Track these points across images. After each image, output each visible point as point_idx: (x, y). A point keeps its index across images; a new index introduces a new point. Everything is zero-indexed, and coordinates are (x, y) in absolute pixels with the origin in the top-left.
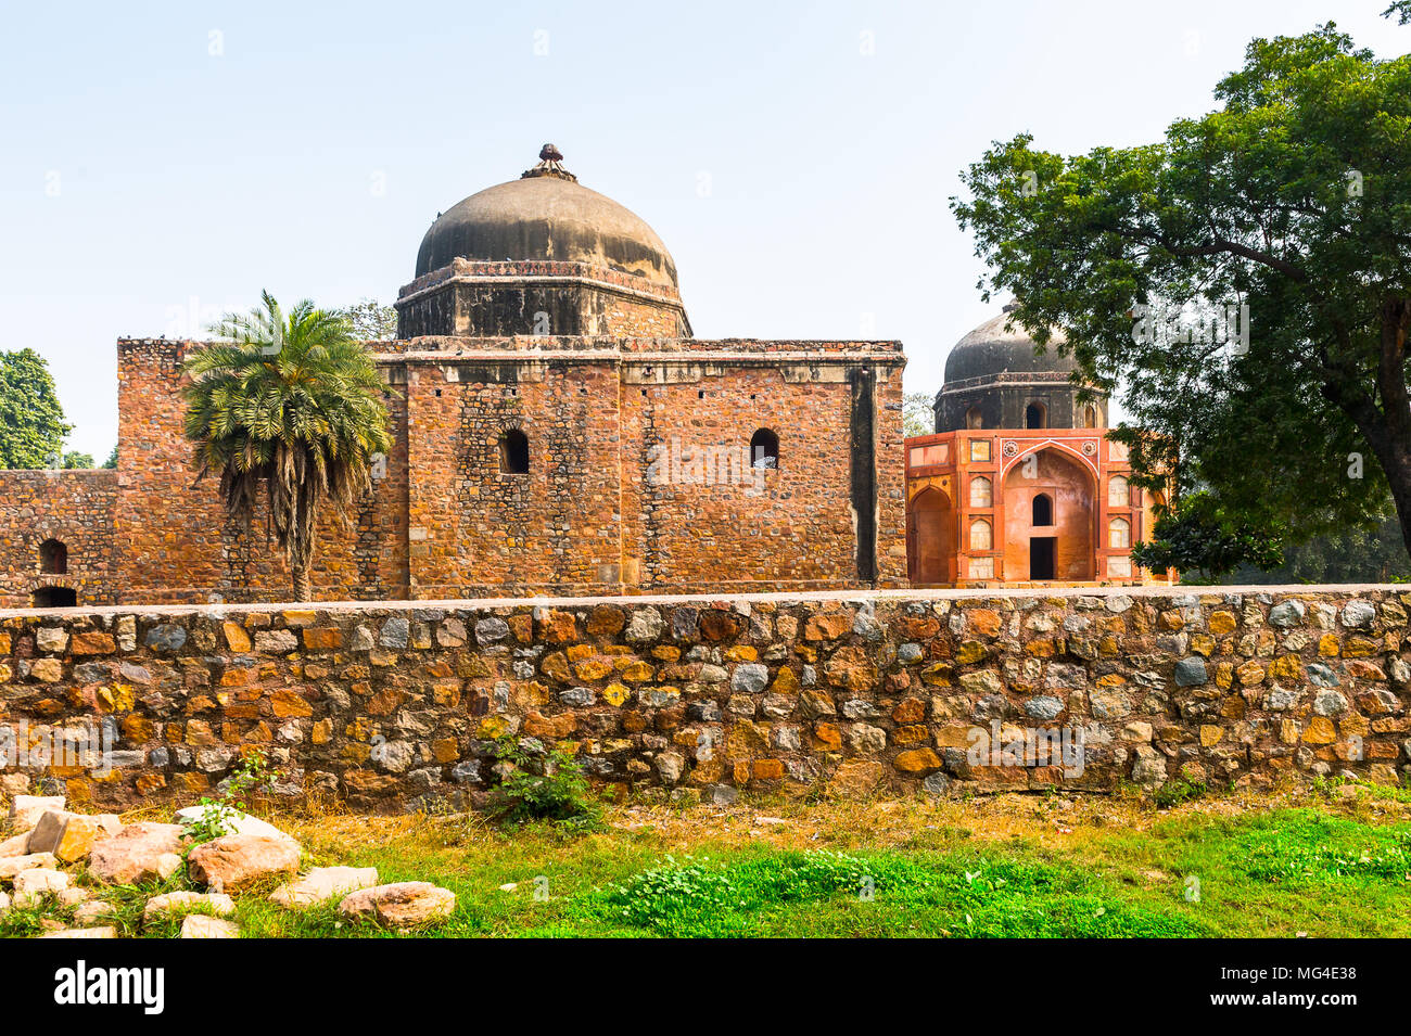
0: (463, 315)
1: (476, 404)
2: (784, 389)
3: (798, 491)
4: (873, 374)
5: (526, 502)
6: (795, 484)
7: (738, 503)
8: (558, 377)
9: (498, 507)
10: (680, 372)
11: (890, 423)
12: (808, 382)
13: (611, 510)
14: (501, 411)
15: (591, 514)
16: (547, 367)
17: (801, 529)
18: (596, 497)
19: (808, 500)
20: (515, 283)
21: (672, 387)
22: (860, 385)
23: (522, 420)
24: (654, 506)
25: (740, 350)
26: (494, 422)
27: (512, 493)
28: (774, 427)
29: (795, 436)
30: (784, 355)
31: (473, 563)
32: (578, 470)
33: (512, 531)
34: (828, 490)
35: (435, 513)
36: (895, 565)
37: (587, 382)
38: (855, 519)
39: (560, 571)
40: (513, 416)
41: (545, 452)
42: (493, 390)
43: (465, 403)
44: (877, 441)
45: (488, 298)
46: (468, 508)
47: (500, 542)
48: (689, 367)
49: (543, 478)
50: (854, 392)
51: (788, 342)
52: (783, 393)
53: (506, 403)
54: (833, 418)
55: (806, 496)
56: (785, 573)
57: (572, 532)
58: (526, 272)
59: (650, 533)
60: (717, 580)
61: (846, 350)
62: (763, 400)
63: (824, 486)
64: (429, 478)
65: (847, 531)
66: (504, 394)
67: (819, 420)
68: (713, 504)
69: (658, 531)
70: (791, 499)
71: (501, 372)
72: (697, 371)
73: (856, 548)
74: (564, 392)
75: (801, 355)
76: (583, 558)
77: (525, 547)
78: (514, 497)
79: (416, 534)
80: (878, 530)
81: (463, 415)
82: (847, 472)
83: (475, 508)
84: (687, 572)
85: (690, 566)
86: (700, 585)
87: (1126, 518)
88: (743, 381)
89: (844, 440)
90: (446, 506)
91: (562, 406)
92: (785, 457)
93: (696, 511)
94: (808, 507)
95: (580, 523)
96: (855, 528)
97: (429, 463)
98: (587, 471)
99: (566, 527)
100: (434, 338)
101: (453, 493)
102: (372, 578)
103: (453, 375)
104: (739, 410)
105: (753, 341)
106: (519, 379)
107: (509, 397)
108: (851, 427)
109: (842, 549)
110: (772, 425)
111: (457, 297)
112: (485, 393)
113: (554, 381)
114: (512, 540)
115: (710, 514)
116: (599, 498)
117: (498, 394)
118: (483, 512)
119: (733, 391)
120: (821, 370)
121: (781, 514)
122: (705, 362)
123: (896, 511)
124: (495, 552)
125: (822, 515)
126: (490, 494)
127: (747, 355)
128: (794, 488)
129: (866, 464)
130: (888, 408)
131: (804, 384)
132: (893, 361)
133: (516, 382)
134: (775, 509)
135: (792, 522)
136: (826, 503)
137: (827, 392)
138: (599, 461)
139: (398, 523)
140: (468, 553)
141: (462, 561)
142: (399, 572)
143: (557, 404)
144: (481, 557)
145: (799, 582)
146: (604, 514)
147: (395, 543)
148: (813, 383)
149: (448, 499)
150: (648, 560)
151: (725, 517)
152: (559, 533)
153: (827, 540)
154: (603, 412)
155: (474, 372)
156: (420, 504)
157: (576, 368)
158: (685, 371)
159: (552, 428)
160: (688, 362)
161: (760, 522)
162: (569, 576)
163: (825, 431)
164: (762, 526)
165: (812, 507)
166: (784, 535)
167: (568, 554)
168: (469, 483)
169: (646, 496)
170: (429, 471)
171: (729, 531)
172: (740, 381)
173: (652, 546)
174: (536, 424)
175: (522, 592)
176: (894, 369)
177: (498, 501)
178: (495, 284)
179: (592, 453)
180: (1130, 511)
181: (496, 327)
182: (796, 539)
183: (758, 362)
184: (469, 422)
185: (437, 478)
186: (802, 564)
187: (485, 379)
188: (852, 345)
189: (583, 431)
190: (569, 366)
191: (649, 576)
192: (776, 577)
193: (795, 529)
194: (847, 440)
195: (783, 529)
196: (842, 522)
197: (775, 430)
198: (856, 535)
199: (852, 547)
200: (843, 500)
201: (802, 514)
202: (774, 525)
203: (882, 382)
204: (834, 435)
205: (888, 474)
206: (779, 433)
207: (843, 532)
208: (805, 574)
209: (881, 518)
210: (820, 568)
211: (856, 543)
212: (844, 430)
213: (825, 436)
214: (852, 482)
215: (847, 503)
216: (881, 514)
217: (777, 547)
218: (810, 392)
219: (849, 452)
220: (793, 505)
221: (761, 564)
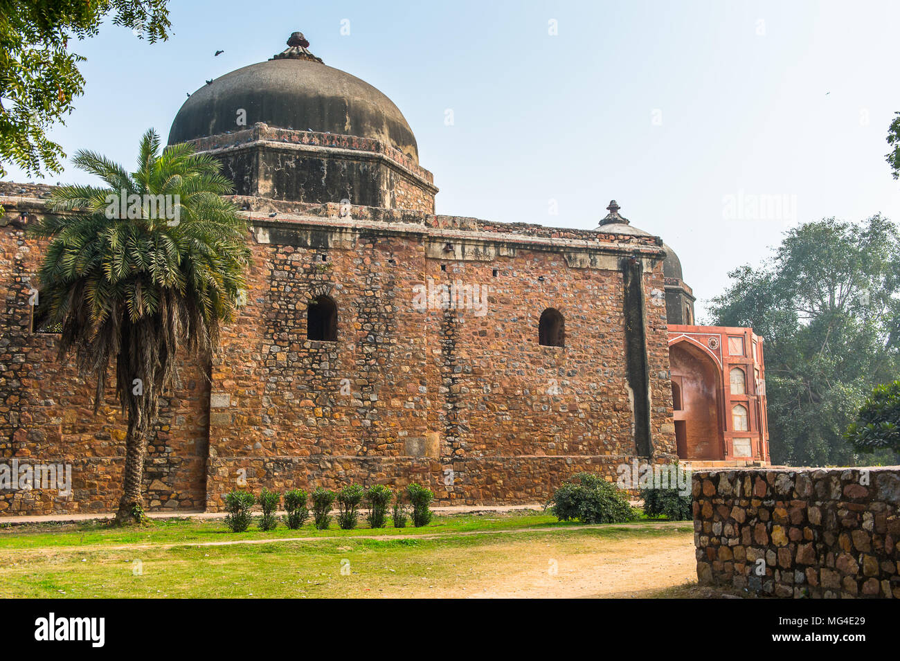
0: (266, 179)
1: (287, 268)
2: (567, 273)
3: (582, 369)
4: (641, 266)
5: (334, 370)
6: (579, 362)
7: (530, 378)
8: (368, 246)
9: (306, 374)
10: (477, 250)
11: (654, 311)
12: (588, 267)
13: (418, 381)
14: (311, 276)
15: (399, 385)
16: (358, 236)
17: (586, 406)
18: (403, 368)
19: (591, 378)
20: (319, 153)
21: (469, 265)
22: (630, 274)
23: (332, 287)
24: (453, 379)
25: (529, 234)
26: (303, 287)
27: (320, 361)
28: (560, 307)
29: (578, 317)
30: (567, 242)
31: (278, 434)
32: (386, 340)
33: (320, 401)
34: (607, 369)
35: (240, 378)
36: (666, 442)
37: (396, 253)
38: (631, 397)
39: (367, 444)
40: (323, 282)
41: (354, 320)
42: (303, 255)
43: (275, 265)
44: (646, 325)
45: (292, 164)
46: (274, 375)
47: (307, 412)
48: (485, 247)
49: (352, 347)
50: (625, 280)
51: (565, 231)
52: (565, 276)
53: (316, 268)
54: (609, 302)
55: (589, 374)
57: (380, 404)
58: (328, 143)
59: (450, 406)
60: (512, 455)
61: (617, 241)
63: (604, 365)
64: (234, 341)
65: (625, 409)
66: (314, 259)
67: (598, 303)
68: (507, 379)
69: (457, 405)
70: (577, 377)
71: (312, 237)
72: (492, 251)
73: (633, 426)
74: (373, 261)
75: (580, 243)
76: (390, 431)
77: (332, 417)
78: (323, 365)
79: (218, 400)
80: (651, 408)
81: (272, 278)
82: (623, 353)
83: (281, 374)
84: (484, 447)
85: (488, 441)
86: (498, 460)
87: (744, 404)
88: (532, 263)
89: (619, 324)
90: (252, 372)
91: (371, 275)
92: (570, 336)
93: (492, 386)
94: (592, 385)
95: (388, 394)
96: (632, 406)
97: (235, 325)
98: (395, 341)
99: (374, 398)
100: (245, 198)
101: (259, 358)
102: (161, 448)
103: (263, 237)
104: (529, 290)
105: (539, 227)
106: (331, 245)
107: (319, 262)
108: (624, 311)
109: (622, 426)
110: (558, 305)
111: (261, 161)
112: (296, 257)
113: (364, 250)
114: (319, 410)
115: (505, 389)
116: (407, 369)
117: (308, 259)
118: (290, 379)
119: (523, 272)
120: (597, 257)
121: (568, 392)
122: (499, 243)
123: (665, 391)
124: (301, 423)
125: (603, 393)
126: (298, 361)
127: (535, 239)
128: (579, 367)
129: (638, 345)
130: (654, 296)
131: (584, 269)
132: (657, 255)
133: (327, 248)
134: (563, 386)
135: (577, 399)
136: (606, 382)
137: (603, 278)
138: (407, 332)
139: (194, 388)
140: (273, 423)
141: (267, 431)
142: (192, 442)
143: (366, 273)
144: (287, 428)
145: (587, 457)
146: (411, 386)
147: (189, 409)
148: (592, 270)
149: (255, 365)
150: (448, 433)
151: (519, 392)
152: (367, 403)
153: (609, 417)
154: (411, 284)
155: (285, 235)
156: (224, 368)
157: (385, 239)
158: (481, 249)
159: (361, 296)
160: (485, 242)
161: (550, 397)
162: (376, 449)
163: (602, 314)
164: (552, 401)
165: (595, 385)
166: (571, 411)
167: (376, 426)
168: (275, 349)
169: (446, 369)
170: (235, 335)
171: (522, 406)
172: (528, 263)
173: (451, 418)
174: (346, 291)
175: (329, 465)
176: (657, 262)
177: (305, 369)
178: (300, 152)
179: (400, 323)
180: (747, 399)
181: (298, 194)
182: (582, 415)
183: (546, 246)
184: (279, 285)
185: (242, 342)
186: (589, 440)
187: (296, 243)
188: (621, 237)
189: (392, 302)
190: (378, 236)
191: (448, 451)
192: (565, 452)
193: (581, 406)
194: (622, 323)
195: (570, 405)
196: (620, 400)
197: (560, 311)
198: (633, 413)
199: (630, 424)
200: (621, 379)
201: (586, 392)
202: (562, 402)
203: (647, 273)
204: (610, 318)
205: (656, 356)
206: (564, 314)
207: (622, 410)
208: (590, 450)
209: (653, 397)
210: (604, 444)
211: (633, 420)
212: (618, 314)
213: (603, 318)
214: (628, 363)
215: (624, 382)
216: (653, 393)
217: (565, 422)
218: (589, 277)
219: (623, 334)
220: (578, 382)
221: (551, 439)
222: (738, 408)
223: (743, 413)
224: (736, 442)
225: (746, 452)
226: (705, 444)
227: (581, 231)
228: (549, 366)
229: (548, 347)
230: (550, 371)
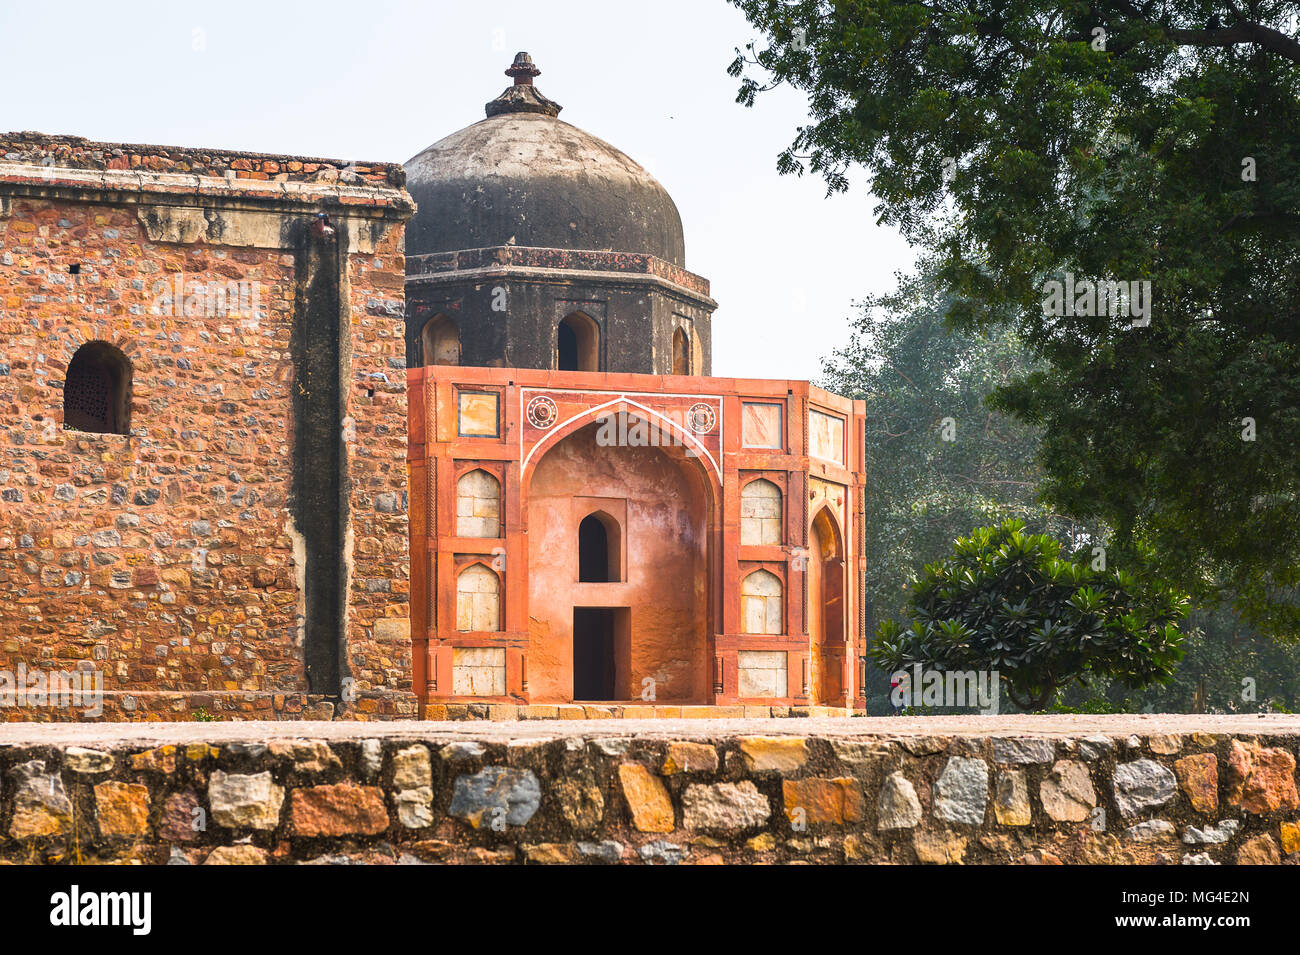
2: (144, 256)
3: (173, 487)
4: (342, 235)
6: (167, 471)
7: (36, 509)
11: (377, 346)
12: (200, 242)
17: (178, 574)
19: (196, 508)
22: (313, 257)
25: (47, 161)
28: (123, 340)
29: (169, 362)
30: (146, 179)
34: (240, 488)
36: (386, 661)
38: (300, 555)
44: (349, 384)
50: (300, 271)
51: (154, 151)
52: (140, 263)
54: (254, 327)
55: (193, 500)
56: (142, 675)
61: (283, 177)
62: (96, 278)
63: (231, 478)
65: (281, 582)
70: (158, 505)
73: (301, 622)
75: (184, 181)
80: (350, 582)
82: (284, 450)
87: (774, 569)
88: (53, 232)
89: (278, 378)
92: (145, 409)
94: (196, 523)
96: (299, 576)
104: (42, 297)
105: (76, 142)
108: (293, 349)
110: (116, 335)
119: (29, 254)
120: (227, 217)
121: (134, 540)
123: (390, 540)
125: (226, 545)
127: (63, 173)
128: (165, 481)
129: (325, 432)
130: (373, 311)
131: (189, 247)
132: (387, 210)
134: (122, 526)
135: (159, 558)
136: (235, 518)
137: (241, 268)
145: (175, 695)
148: (212, 247)
153: (238, 602)
161: (87, 554)
163: (235, 355)
164: (91, 564)
165: (206, 525)
166: (140, 587)
171: (14, 574)
172: (45, 232)
176: (389, 228)
180: (782, 557)
182: (169, 597)
183: (88, 189)
186: (183, 656)
188: (296, 166)
192: (122, 684)
193: (168, 574)
194: (284, 377)
195: (138, 572)
196: (270, 561)
197: (122, 349)
198: (302, 593)
199: (294, 619)
200: (274, 512)
201: (182, 541)
202: (118, 564)
203: (360, 254)
204: (255, 364)
205: (374, 457)
206: (132, 355)
207: (273, 584)
208: (186, 678)
209: (358, 556)
210: (222, 665)
211: (302, 609)
212: (276, 355)
213: (236, 366)
214: (295, 473)
215: (283, 518)
216: (357, 545)
217: (124, 613)
218: (204, 266)
219: (288, 403)
220: (162, 519)
221: (87, 651)
222: (760, 578)
223: (772, 590)
224: (747, 661)
225: (772, 687)
226: (679, 664)
227: (189, 152)
228: (88, 479)
229: (85, 435)
230: (89, 491)
